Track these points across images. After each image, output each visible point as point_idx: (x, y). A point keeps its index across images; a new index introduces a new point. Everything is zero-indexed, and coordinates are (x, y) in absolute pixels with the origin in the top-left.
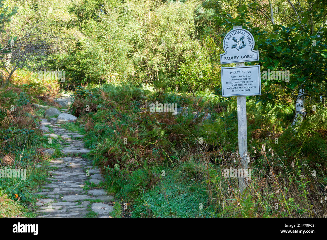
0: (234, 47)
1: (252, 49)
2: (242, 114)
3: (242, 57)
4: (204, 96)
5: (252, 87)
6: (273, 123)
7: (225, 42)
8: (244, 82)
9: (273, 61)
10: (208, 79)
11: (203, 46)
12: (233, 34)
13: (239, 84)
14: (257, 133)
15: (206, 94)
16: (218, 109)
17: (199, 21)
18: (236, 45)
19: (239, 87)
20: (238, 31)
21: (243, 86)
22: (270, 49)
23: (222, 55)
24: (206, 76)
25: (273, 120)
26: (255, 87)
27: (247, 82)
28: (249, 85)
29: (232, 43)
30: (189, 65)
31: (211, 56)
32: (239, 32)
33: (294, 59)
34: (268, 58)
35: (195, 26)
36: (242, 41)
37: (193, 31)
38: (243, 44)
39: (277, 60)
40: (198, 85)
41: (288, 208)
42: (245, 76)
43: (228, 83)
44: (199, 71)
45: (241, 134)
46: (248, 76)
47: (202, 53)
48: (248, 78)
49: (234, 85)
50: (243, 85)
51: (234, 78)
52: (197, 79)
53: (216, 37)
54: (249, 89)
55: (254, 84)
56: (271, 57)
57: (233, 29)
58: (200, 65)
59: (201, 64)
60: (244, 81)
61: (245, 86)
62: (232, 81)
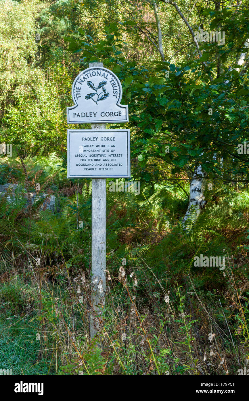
0: (88, 97)
1: (118, 102)
2: (99, 208)
3: (103, 114)
4: (47, 166)
5: (116, 165)
6: (156, 216)
7: (75, 88)
8: (104, 156)
9: (153, 120)
10: (55, 137)
11: (48, 79)
12: (89, 75)
13: (96, 158)
14: (129, 233)
15: (50, 161)
16: (69, 190)
17: (44, 35)
18: (92, 94)
19: (95, 163)
20: (96, 71)
21: (103, 163)
22: (149, 101)
23: (69, 109)
24: (53, 131)
25: (156, 210)
26: (121, 165)
27: (109, 156)
28: (111, 160)
29: (86, 90)
30: (24, 110)
31: (62, 97)
32: (98, 72)
33: (186, 119)
34: (147, 114)
35: (37, 45)
36: (103, 88)
37: (33, 53)
38: (103, 93)
39: (160, 119)
40: (39, 144)
41: (158, 368)
42: (106, 146)
43: (78, 155)
44: (40, 122)
45: (96, 241)
46: (110, 146)
47: (47, 91)
48: (110, 149)
49: (87, 160)
50: (102, 160)
51: (88, 148)
52: (37, 136)
53: (72, 66)
54: (111, 167)
55: (119, 160)
56: (151, 113)
57: (88, 67)
58: (43, 112)
59: (45, 110)
60: (104, 153)
61: (106, 162)
62: (85, 153)
